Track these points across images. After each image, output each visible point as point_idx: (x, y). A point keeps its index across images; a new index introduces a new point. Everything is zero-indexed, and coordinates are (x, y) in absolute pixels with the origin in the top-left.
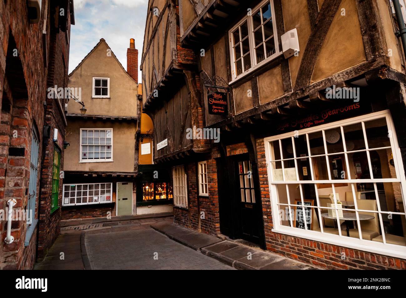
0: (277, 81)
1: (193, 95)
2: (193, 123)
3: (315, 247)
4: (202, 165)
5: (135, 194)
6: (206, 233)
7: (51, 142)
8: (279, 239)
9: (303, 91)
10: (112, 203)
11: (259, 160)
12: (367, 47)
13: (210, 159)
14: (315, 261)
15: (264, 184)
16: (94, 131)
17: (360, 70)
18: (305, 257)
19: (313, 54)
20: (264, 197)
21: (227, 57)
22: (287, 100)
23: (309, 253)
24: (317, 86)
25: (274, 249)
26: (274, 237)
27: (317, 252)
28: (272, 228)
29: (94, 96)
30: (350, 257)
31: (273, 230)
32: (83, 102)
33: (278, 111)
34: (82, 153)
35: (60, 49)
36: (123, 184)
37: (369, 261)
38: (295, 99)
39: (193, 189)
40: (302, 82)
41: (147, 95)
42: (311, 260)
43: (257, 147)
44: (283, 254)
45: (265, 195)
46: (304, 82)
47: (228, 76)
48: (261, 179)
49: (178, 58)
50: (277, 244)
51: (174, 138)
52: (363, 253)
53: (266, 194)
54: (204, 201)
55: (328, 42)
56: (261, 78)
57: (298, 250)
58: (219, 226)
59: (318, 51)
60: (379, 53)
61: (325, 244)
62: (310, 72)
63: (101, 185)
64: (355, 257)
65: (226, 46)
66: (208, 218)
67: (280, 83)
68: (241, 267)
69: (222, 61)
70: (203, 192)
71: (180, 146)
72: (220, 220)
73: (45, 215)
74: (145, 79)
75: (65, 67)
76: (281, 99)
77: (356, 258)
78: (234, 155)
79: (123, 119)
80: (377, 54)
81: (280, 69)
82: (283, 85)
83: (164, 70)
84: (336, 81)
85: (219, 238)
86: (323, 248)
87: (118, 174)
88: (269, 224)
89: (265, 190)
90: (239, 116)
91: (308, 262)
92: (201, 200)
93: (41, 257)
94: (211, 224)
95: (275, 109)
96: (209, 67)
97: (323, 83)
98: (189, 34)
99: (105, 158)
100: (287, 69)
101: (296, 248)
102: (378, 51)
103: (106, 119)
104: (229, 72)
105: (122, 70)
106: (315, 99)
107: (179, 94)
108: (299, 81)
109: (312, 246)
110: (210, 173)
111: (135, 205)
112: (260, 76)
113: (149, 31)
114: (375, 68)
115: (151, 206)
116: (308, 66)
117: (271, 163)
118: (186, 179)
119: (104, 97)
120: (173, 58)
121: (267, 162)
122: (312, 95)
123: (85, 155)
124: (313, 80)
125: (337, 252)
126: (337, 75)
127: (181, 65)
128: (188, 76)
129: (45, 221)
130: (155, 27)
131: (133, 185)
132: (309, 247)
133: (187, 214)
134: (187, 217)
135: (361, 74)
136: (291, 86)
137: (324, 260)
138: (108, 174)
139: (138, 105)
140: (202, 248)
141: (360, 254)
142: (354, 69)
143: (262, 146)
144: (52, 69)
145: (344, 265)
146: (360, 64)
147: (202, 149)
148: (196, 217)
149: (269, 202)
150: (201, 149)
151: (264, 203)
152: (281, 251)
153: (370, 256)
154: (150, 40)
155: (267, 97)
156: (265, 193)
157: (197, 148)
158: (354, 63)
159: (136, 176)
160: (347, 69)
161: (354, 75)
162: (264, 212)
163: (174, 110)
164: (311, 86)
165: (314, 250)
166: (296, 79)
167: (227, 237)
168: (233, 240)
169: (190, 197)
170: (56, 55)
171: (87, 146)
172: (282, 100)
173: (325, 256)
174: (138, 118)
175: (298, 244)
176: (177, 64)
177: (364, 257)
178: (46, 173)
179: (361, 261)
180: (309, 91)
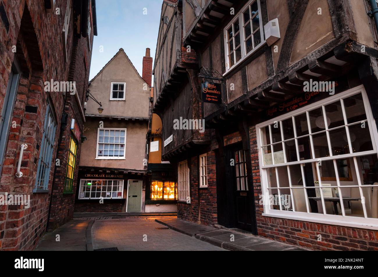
0: (262, 67)
1: (194, 91)
2: (193, 116)
3: (301, 228)
4: (202, 158)
5: (144, 192)
6: (205, 224)
7: (68, 129)
8: (268, 222)
9: (284, 73)
10: (123, 199)
11: (251, 147)
12: (335, 26)
13: (209, 151)
14: (301, 242)
15: (255, 169)
16: (110, 131)
17: (329, 47)
18: (292, 239)
19: (291, 39)
20: (256, 182)
21: (222, 52)
22: (270, 83)
23: (296, 234)
24: (295, 67)
25: (265, 234)
26: (264, 221)
27: (303, 233)
28: (263, 212)
29: (111, 99)
30: (334, 234)
31: (263, 214)
32: (100, 103)
33: (263, 95)
34: (99, 150)
35: (81, 53)
36: (134, 182)
37: (351, 237)
38: (276, 82)
39: (195, 182)
40: (283, 65)
41: (157, 96)
42: (298, 241)
43: (250, 135)
44: (272, 237)
45: (256, 180)
46: (284, 65)
47: (222, 69)
48: (253, 165)
49: (182, 58)
50: (267, 228)
51: (178, 133)
52: (345, 229)
53: (258, 179)
54: (203, 193)
55: (303, 26)
56: (249, 66)
57: (286, 232)
58: (217, 216)
59: (295, 35)
60: (345, 29)
61: (310, 224)
62: (289, 55)
63: (114, 181)
64: (337, 234)
65: (221, 42)
66: (207, 209)
67: (264, 69)
68: (229, 246)
69: (218, 56)
70: (203, 184)
71: (183, 140)
72: (218, 210)
73: (57, 191)
74: (156, 82)
75: (86, 70)
76: (265, 83)
77: (339, 235)
78: (230, 144)
79: (136, 119)
80: (343, 30)
81: (264, 56)
82: (267, 70)
83: (170, 70)
84: (310, 60)
85: (216, 227)
86: (308, 228)
87: (129, 171)
88: (260, 208)
89: (256, 176)
90: (231, 104)
91: (295, 243)
92: (201, 191)
93: (51, 228)
94: (209, 215)
95: (261, 93)
96: (207, 63)
97: (300, 63)
98: (190, 34)
99: (118, 156)
100: (270, 55)
101: (284, 230)
102: (344, 27)
103: (120, 119)
104: (223, 65)
105: (137, 76)
106: (293, 79)
107: (184, 92)
108: (280, 65)
109: (298, 227)
110: (209, 164)
111: (144, 202)
112: (248, 65)
113: (160, 39)
114: (341, 43)
115: (159, 204)
116: (288, 50)
117: (261, 148)
118: (189, 173)
119: (120, 100)
120: (177, 58)
121: (258, 148)
122: (291, 75)
123: (101, 152)
124: (291, 62)
125: (322, 230)
126: (311, 54)
127: (184, 64)
128: (191, 74)
129: (57, 196)
130: (165, 34)
131: (143, 183)
132: (296, 228)
133: (189, 207)
134: (189, 210)
135: (330, 50)
136: (273, 70)
137: (310, 240)
138: (120, 171)
139: (150, 107)
140: (197, 234)
141: (342, 230)
142: (324, 47)
143: (255, 133)
144: (73, 68)
145: (328, 243)
146: (329, 41)
147: (202, 140)
148: (196, 210)
149: (260, 187)
150: (200, 141)
151: (256, 188)
152: (270, 235)
153: (351, 231)
154: (161, 46)
155: (254, 83)
156: (256, 177)
157: (196, 140)
158: (325, 41)
159: (146, 174)
160: (318, 48)
161: (325, 52)
162: (255, 197)
163: (179, 107)
164: (290, 68)
165: (300, 231)
166: (277, 63)
167: (223, 227)
168: (228, 229)
169: (192, 190)
170: (77, 57)
171: (103, 144)
172: (267, 84)
173: (310, 236)
174: (150, 119)
175: (285, 226)
176: (181, 64)
177: (346, 232)
178: (61, 155)
179: (344, 238)
180: (288, 73)
